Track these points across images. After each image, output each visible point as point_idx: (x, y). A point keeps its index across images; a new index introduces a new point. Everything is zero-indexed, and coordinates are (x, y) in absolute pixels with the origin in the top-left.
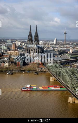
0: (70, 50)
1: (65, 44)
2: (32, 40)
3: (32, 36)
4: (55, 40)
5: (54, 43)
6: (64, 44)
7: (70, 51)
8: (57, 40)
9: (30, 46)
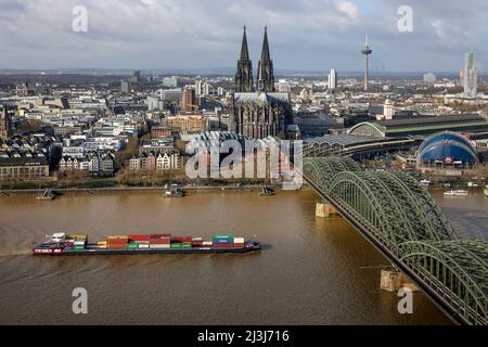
1: (365, 88)
2: (251, 77)
3: (250, 65)
5: (327, 86)
6: (362, 90)
7: (385, 114)
8: (336, 74)
9: (243, 96)
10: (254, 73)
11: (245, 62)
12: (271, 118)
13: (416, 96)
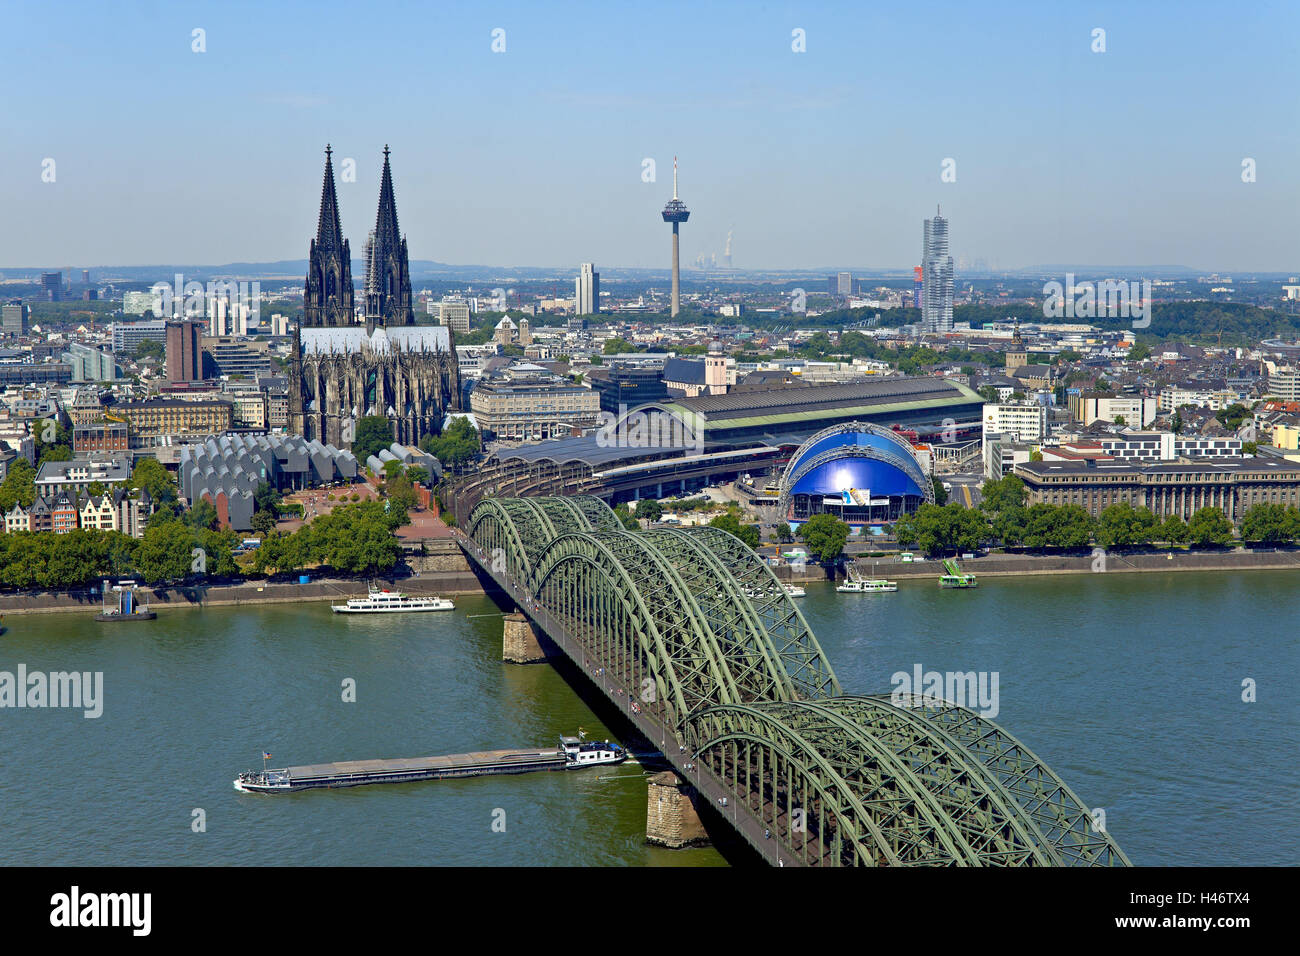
0: (709, 370)
1: (675, 311)
2: (348, 286)
3: (344, 253)
4: (584, 283)
5: (573, 308)
6: (664, 317)
7: (709, 380)
8: (596, 276)
10: (358, 274)
11: (330, 242)
12: (400, 398)
13: (800, 333)
